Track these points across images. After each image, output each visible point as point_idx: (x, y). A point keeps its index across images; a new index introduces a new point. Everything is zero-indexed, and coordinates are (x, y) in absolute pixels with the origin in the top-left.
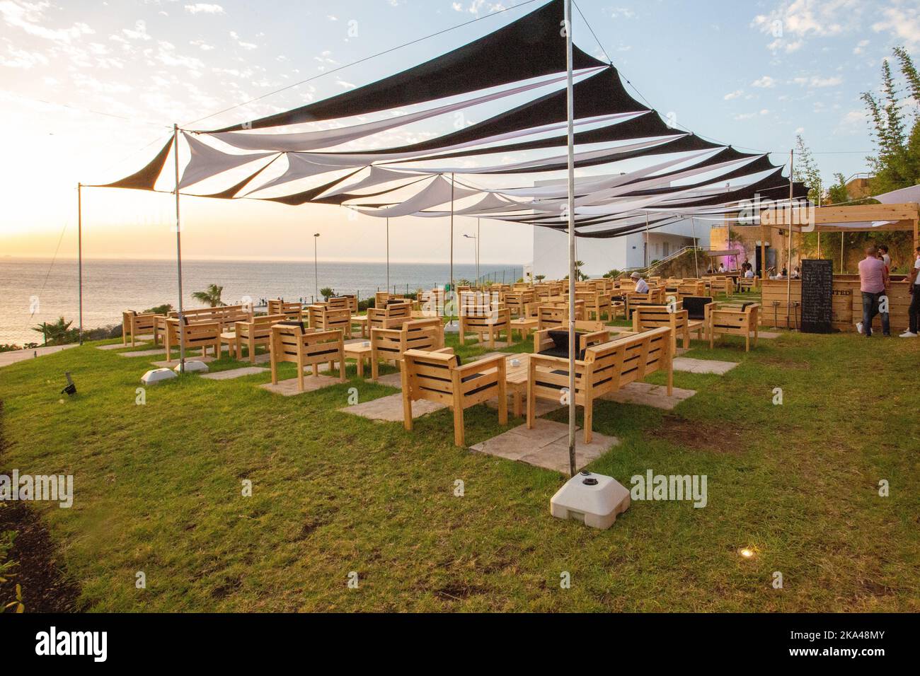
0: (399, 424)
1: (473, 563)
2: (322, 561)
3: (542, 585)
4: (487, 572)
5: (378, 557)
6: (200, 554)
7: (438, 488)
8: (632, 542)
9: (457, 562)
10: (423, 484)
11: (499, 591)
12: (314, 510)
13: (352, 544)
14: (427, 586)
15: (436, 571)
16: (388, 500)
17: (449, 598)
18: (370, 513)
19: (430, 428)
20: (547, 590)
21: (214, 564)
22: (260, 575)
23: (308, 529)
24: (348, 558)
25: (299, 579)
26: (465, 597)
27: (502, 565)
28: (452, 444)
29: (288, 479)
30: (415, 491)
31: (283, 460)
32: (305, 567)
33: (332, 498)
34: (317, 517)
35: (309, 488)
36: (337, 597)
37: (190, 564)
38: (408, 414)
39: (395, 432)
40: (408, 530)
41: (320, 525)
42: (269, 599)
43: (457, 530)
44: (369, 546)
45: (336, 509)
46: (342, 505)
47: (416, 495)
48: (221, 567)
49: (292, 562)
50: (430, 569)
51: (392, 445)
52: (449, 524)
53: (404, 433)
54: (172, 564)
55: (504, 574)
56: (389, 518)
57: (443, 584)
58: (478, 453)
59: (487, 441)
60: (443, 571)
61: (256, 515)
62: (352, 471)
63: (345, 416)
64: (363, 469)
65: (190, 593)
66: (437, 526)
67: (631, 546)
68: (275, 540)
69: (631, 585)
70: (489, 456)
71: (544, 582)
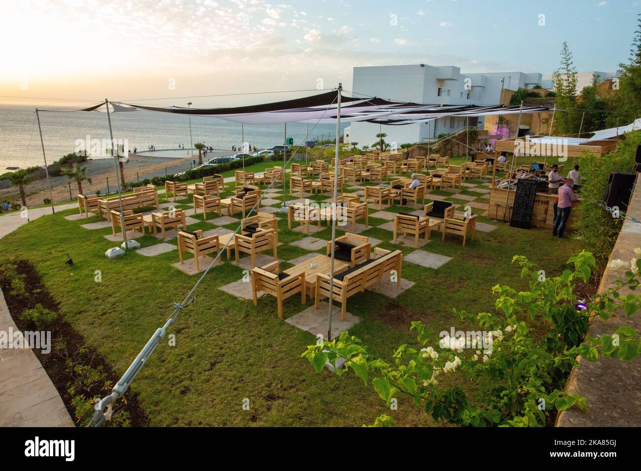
0: (250, 301)
1: (279, 386)
2: (220, 381)
3: (305, 398)
4: (285, 390)
5: (242, 380)
6: (171, 375)
7: (269, 345)
8: (345, 380)
9: (274, 384)
10: (261, 342)
11: (288, 399)
12: (214, 355)
13: (231, 374)
14: (261, 395)
15: (265, 388)
16: (246, 351)
17: (269, 400)
18: (238, 358)
19: (266, 304)
20: (306, 400)
21: (178, 380)
22: (197, 386)
23: (213, 365)
24: (230, 380)
25: (212, 389)
26: (275, 400)
27: (291, 387)
28: (277, 316)
29: (200, 336)
30: (258, 346)
31: (196, 323)
32: (214, 384)
33: (221, 348)
34: (216, 359)
35: (211, 342)
36: (227, 397)
37: (168, 379)
38: (255, 296)
39: (249, 307)
40: (254, 368)
41: (218, 363)
42: (202, 397)
43: (275, 369)
44: (239, 375)
45: (223, 355)
46: (226, 353)
47: (258, 348)
48: (180, 382)
49: (208, 381)
50: (263, 387)
51: (248, 315)
52: (272, 366)
53: (253, 307)
54: (162, 379)
55: (291, 391)
56: (246, 361)
57: (267, 394)
58: (289, 324)
59: (294, 317)
60: (268, 389)
61: (189, 357)
62: (229, 332)
63: (223, 293)
64: (234, 331)
65: (173, 392)
66: (267, 366)
67: (345, 382)
68: (200, 370)
69: (338, 400)
70: (294, 327)
71: (306, 396)
